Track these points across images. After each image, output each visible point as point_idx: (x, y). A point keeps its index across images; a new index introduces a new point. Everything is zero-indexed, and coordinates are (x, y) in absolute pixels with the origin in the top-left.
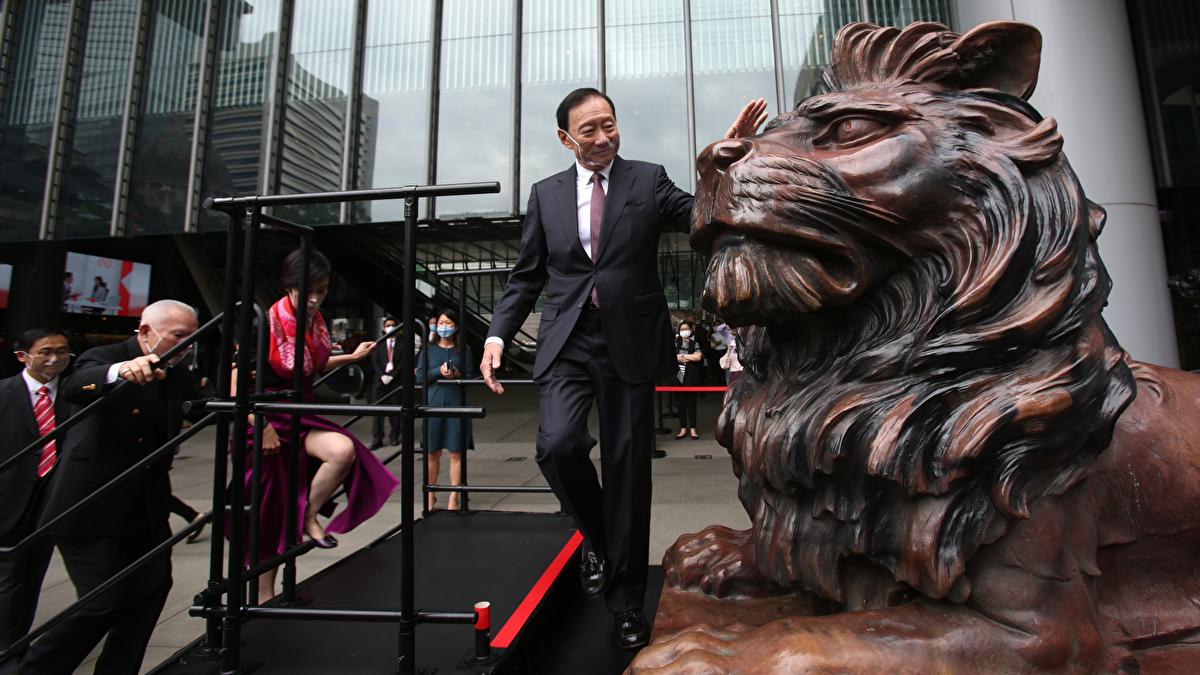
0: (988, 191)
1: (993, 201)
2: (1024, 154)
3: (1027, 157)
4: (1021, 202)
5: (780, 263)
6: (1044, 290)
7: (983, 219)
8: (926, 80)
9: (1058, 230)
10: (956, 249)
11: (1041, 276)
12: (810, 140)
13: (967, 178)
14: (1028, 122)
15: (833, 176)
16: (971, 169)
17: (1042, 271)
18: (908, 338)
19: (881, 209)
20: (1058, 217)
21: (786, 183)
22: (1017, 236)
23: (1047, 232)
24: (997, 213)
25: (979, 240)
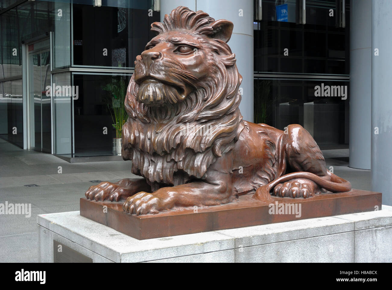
0: (218, 72)
1: (219, 76)
2: (227, 63)
3: (228, 64)
4: (226, 77)
5: (168, 90)
6: (229, 101)
7: (216, 80)
8: (203, 34)
9: (233, 85)
10: (209, 88)
11: (228, 97)
12: (173, 51)
13: (213, 68)
14: (229, 52)
15: (181, 65)
16: (214, 66)
17: (229, 96)
18: (195, 111)
19: (192, 76)
20: (233, 81)
21: (172, 67)
22: (224, 86)
23: (230, 85)
24: (220, 79)
25: (215, 86)
